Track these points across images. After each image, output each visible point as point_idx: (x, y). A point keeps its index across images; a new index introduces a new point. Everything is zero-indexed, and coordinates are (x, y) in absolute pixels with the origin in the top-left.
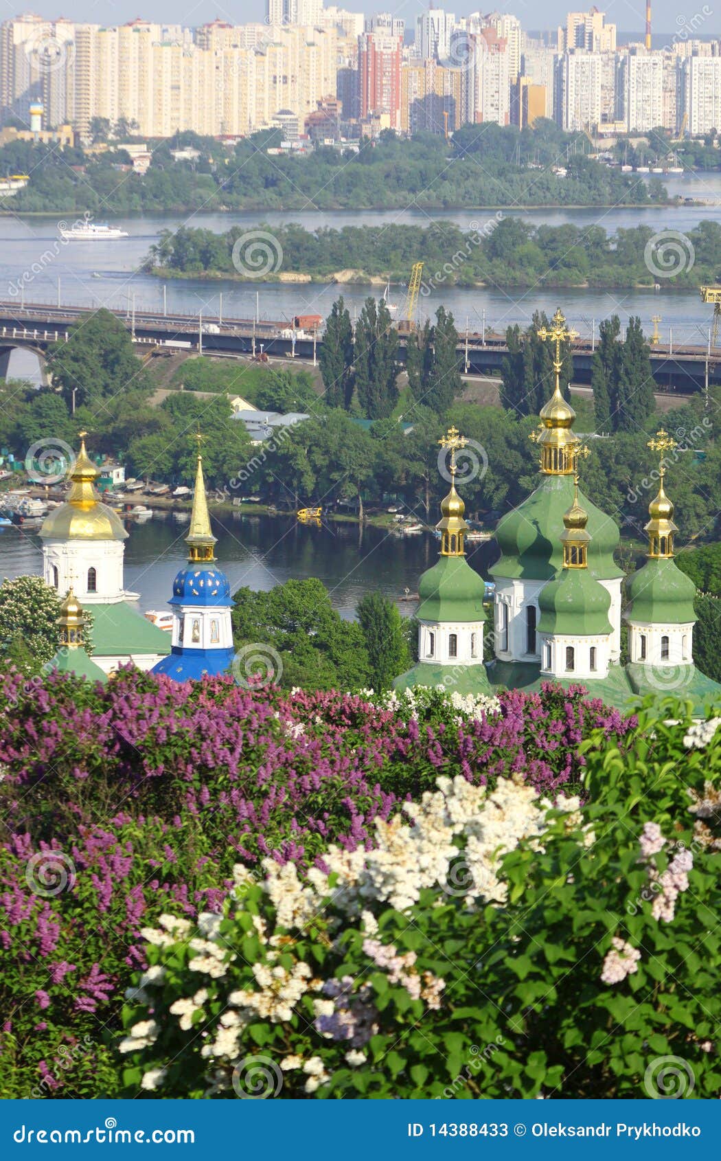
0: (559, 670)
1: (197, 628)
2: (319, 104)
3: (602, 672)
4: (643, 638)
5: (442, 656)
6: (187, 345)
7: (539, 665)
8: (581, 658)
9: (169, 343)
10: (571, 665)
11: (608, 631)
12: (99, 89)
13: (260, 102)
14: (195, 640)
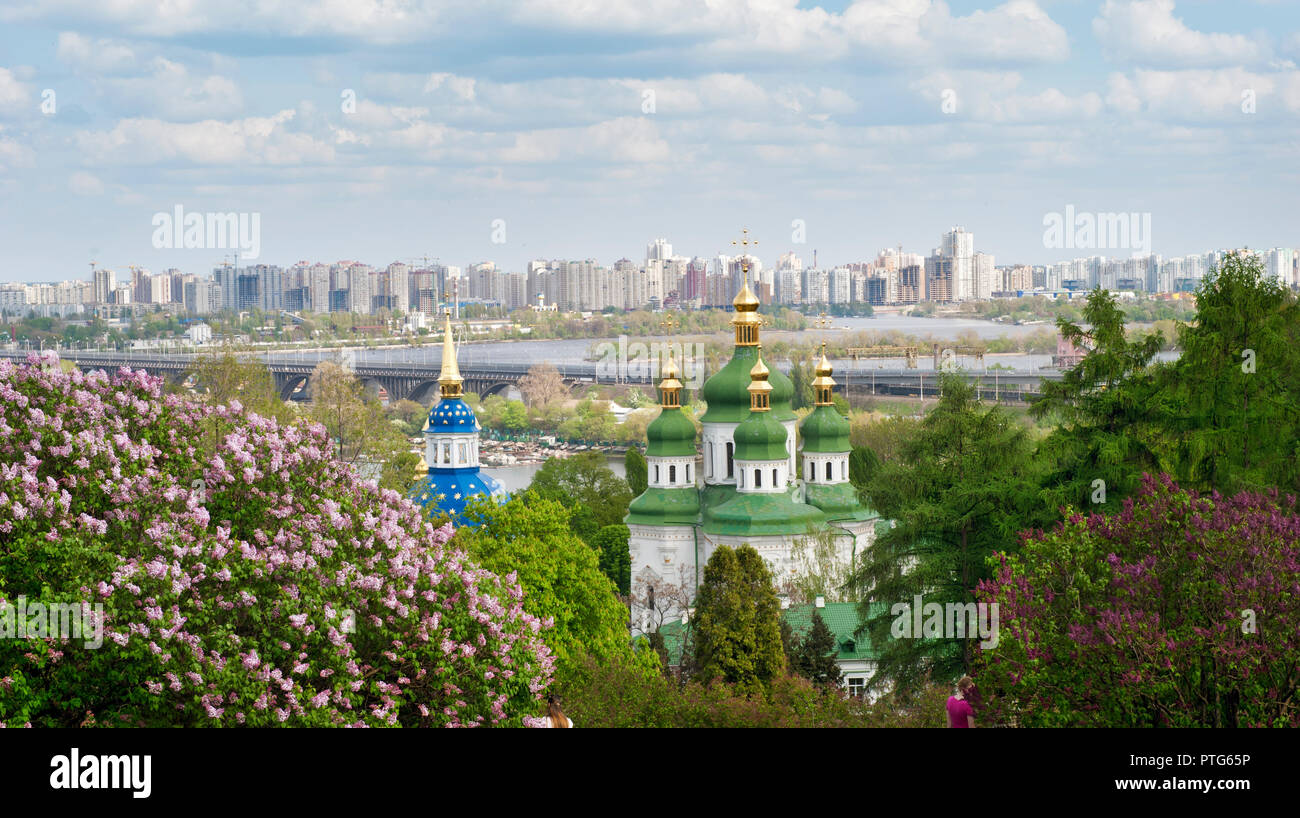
0: (750, 486)
1: (448, 451)
2: (669, 294)
3: (782, 487)
4: (813, 464)
5: (665, 481)
6: (591, 379)
7: (735, 486)
8: (767, 478)
9: (582, 379)
10: (758, 483)
11: (785, 457)
12: (570, 291)
13: (643, 293)
14: (447, 461)
